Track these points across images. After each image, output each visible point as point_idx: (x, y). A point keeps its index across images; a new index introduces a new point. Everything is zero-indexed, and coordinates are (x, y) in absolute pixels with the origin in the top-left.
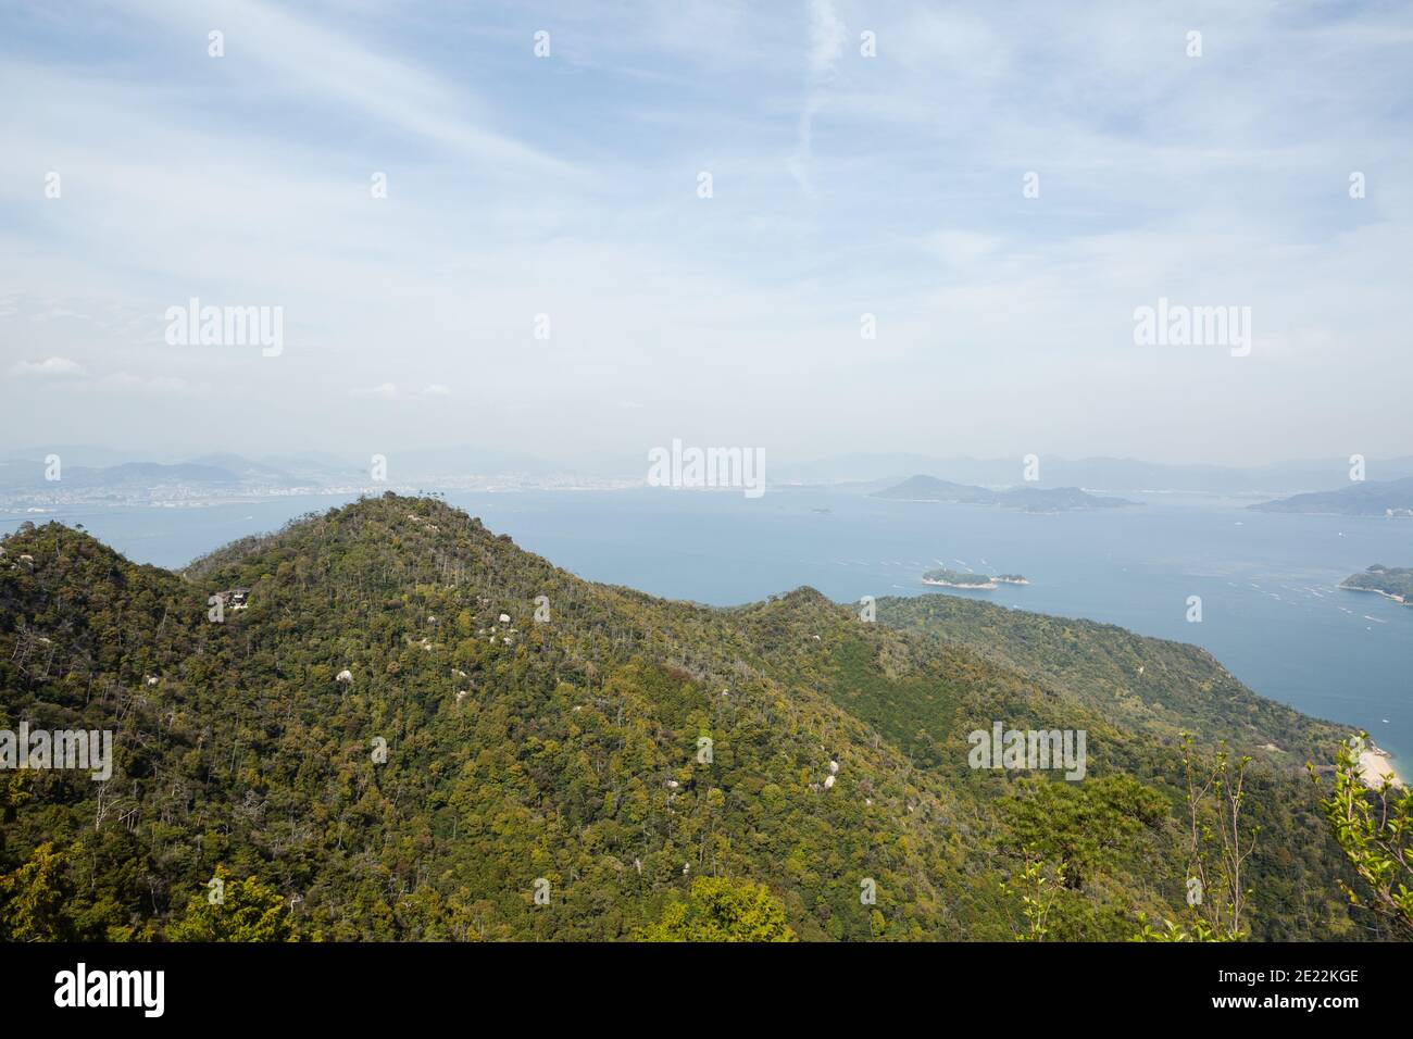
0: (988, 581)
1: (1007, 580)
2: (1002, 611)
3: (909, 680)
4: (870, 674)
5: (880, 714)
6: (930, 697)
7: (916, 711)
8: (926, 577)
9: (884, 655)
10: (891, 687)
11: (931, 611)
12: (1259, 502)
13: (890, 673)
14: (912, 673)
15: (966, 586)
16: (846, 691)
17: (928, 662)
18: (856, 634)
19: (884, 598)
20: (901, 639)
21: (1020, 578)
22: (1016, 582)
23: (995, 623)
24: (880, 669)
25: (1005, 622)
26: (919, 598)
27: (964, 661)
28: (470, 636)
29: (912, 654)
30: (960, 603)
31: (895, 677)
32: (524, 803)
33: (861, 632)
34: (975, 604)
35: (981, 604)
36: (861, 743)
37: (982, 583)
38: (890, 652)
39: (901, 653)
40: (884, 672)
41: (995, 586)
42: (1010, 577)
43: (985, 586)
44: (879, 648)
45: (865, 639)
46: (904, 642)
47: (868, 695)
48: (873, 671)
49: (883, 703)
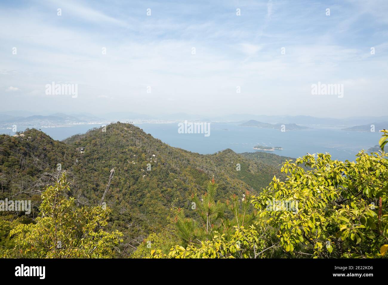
0: (272, 149)
1: (277, 148)
2: (278, 156)
3: (258, 174)
4: (247, 172)
5: (250, 183)
6: (263, 178)
7: (259, 182)
8: (255, 147)
9: (250, 167)
10: (253, 176)
11: (259, 156)
12: (344, 128)
13: (252, 172)
14: (258, 172)
15: (266, 150)
16: (240, 177)
17: (262, 169)
18: (243, 162)
19: (246, 153)
20: (255, 163)
21: (281, 148)
22: (279, 149)
23: (276, 160)
24: (249, 171)
25: (279, 159)
26: (255, 153)
27: (272, 169)
28: (145, 160)
29: (258, 167)
30: (266, 154)
31: (253, 173)
32: (163, 205)
33: (244, 161)
34: (271, 154)
35: (272, 154)
36: (248, 190)
37: (270, 149)
38: (252, 166)
39: (255, 167)
40: (250, 171)
41: (274, 150)
42: (278, 147)
43: (271, 150)
44: (249, 165)
45: (245, 163)
46: (256, 164)
47: (247, 178)
48: (248, 172)
49: (251, 180)
